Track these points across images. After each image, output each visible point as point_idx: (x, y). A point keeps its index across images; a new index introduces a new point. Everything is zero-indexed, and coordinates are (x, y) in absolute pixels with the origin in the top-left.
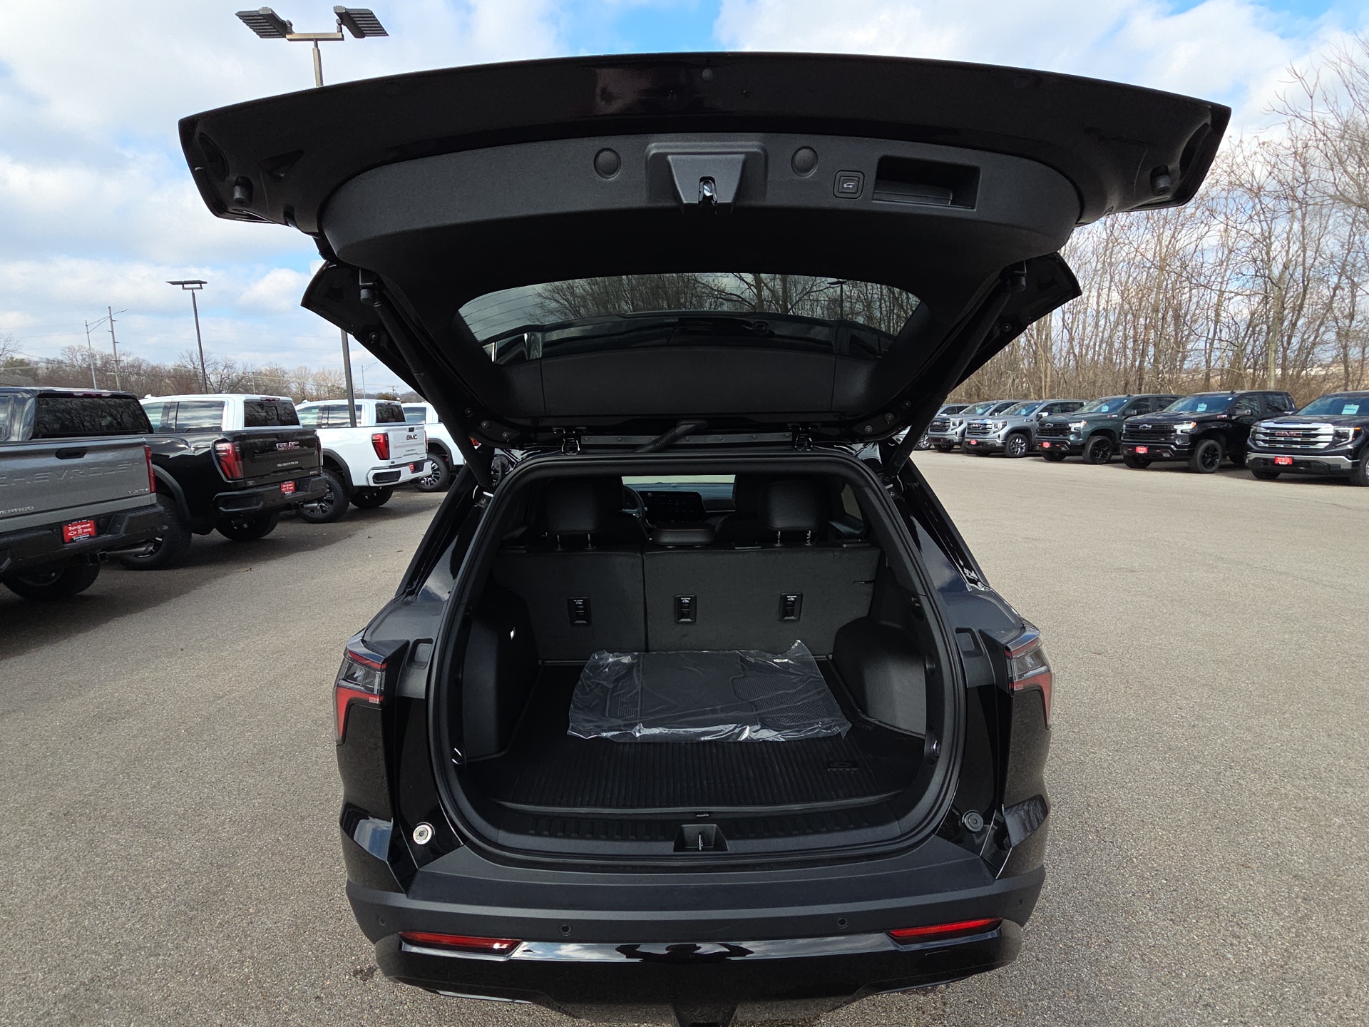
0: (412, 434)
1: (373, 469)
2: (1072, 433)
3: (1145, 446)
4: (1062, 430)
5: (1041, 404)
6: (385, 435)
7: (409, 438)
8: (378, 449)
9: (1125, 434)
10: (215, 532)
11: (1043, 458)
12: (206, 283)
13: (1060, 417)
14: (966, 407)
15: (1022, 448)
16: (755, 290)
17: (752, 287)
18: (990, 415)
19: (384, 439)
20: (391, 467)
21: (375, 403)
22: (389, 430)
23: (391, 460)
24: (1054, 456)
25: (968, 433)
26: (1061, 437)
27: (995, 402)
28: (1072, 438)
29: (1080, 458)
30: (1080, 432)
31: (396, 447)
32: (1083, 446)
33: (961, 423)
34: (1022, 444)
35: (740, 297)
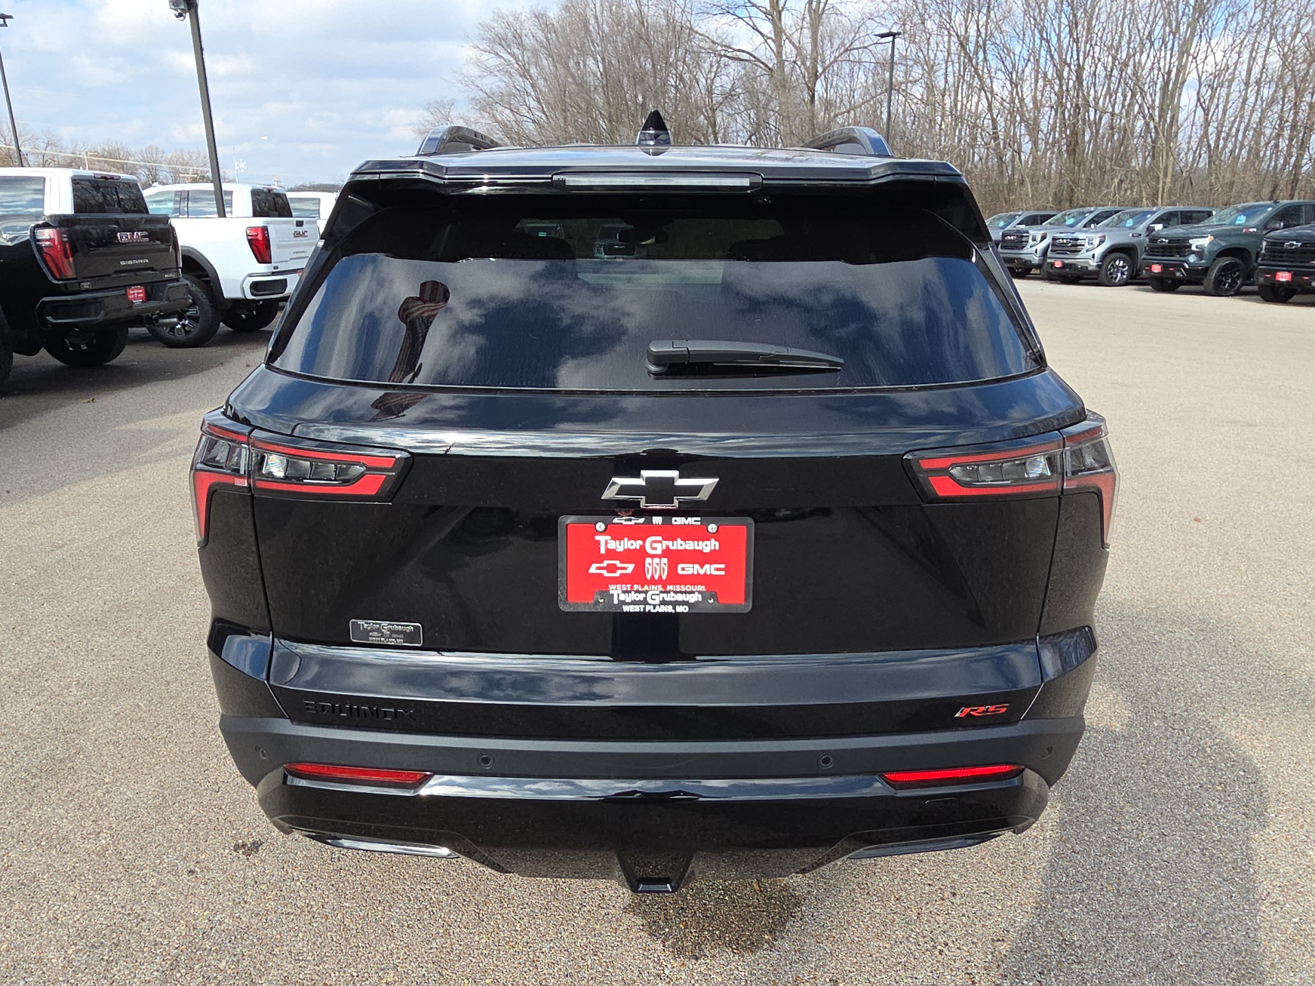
0: (300, 229)
1: (250, 275)
2: (1193, 252)
3: (1289, 271)
4: (1177, 248)
5: (1155, 212)
6: (265, 229)
7: (297, 235)
8: (255, 247)
9: (1264, 255)
10: (43, 352)
11: (1150, 287)
12: (10, 17)
13: (1178, 231)
14: (1054, 216)
15: (1123, 274)
16: (773, 46)
17: (770, 41)
18: (1085, 227)
19: (263, 234)
20: (273, 274)
21: (251, 189)
22: (268, 222)
23: (273, 265)
24: (1166, 284)
25: (1052, 251)
26: (1177, 257)
27: (1092, 209)
28: (1192, 259)
29: (1201, 288)
30: (1203, 252)
31: (279, 247)
32: (1206, 270)
33: (1043, 238)
34: (1123, 267)
35: (751, 55)
